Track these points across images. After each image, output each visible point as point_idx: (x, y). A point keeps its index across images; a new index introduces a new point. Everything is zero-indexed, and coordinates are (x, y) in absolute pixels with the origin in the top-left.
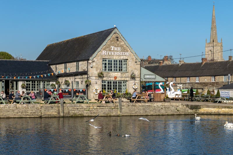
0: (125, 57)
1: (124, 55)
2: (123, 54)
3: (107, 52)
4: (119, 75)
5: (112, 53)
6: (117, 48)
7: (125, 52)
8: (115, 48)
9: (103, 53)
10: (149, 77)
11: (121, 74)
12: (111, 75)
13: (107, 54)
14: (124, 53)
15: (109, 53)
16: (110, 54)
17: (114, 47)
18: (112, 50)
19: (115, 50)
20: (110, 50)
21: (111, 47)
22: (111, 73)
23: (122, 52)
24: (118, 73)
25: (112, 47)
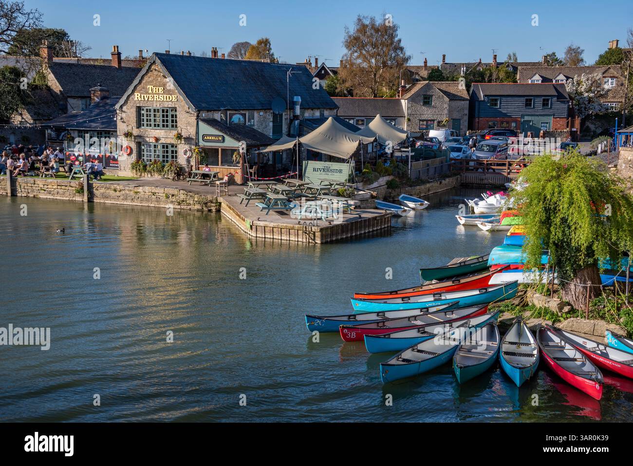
0: (170, 103)
1: (168, 100)
2: (166, 99)
3: (142, 95)
4: (162, 134)
5: (150, 98)
6: (157, 88)
7: (171, 95)
8: (155, 88)
9: (136, 96)
10: (210, 138)
11: (166, 132)
12: (150, 133)
13: (143, 99)
14: (168, 96)
15: (145, 97)
16: (146, 99)
17: (152, 87)
18: (150, 92)
19: (154, 92)
20: (147, 93)
21: (148, 86)
22: (149, 130)
23: (165, 96)
24: (161, 131)
25: (150, 87)
